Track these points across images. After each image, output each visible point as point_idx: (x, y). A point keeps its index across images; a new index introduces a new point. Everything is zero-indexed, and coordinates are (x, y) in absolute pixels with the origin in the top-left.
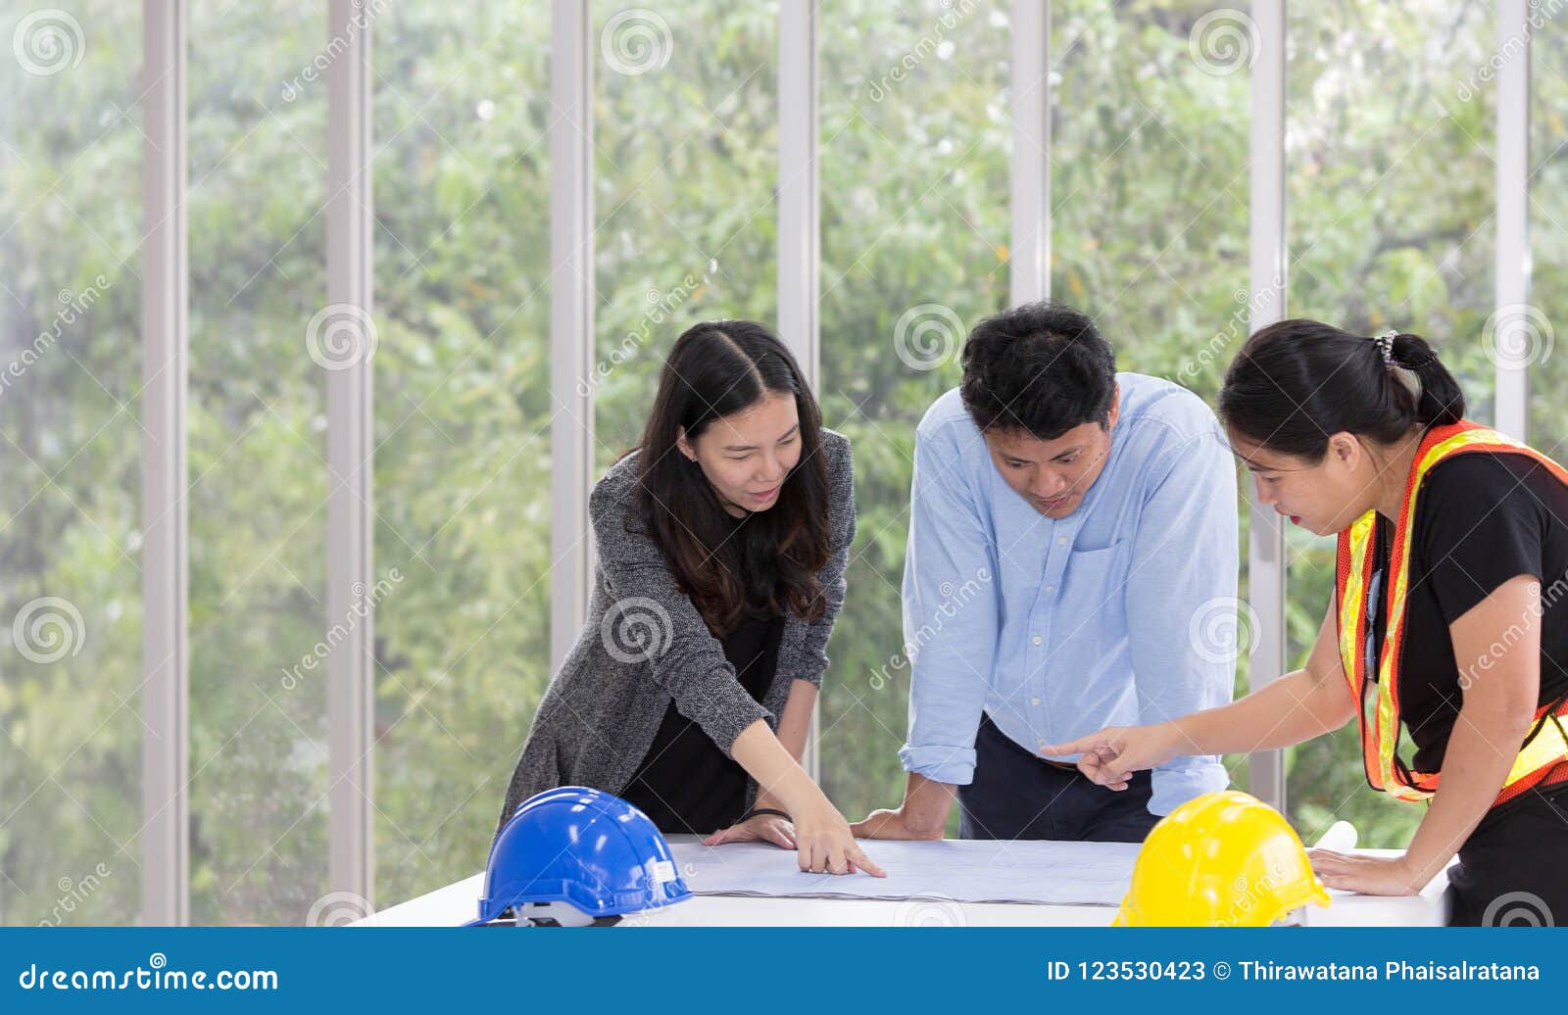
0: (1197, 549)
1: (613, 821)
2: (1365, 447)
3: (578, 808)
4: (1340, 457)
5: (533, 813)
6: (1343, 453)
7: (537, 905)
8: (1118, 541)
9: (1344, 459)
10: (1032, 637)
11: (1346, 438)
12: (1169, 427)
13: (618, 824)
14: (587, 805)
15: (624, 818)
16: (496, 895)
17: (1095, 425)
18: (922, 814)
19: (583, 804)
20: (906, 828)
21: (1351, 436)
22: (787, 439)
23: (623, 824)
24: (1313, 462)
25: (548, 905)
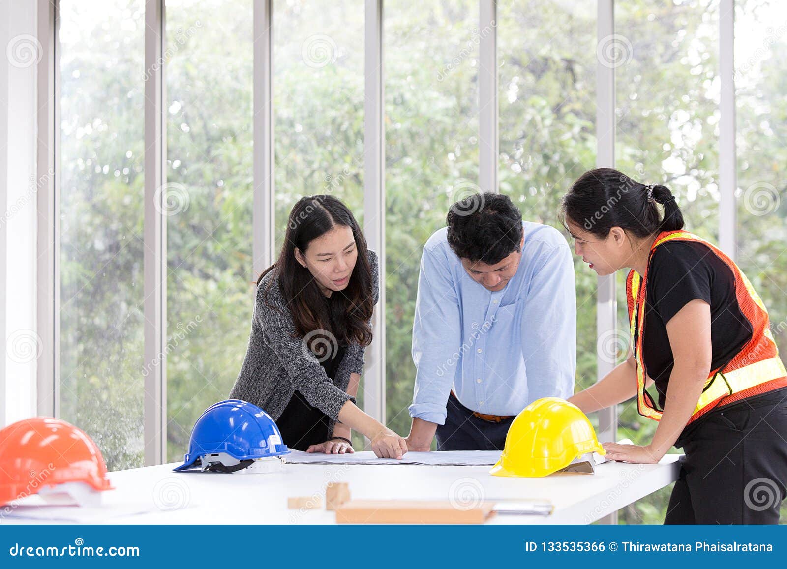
0: (555, 300)
1: (252, 416)
2: (628, 236)
3: (235, 409)
4: (615, 239)
5: (212, 412)
6: (617, 237)
7: (212, 455)
8: (519, 300)
9: (617, 240)
10: (477, 349)
11: (618, 230)
12: (544, 242)
13: (254, 418)
14: (240, 408)
15: (258, 415)
16: (193, 451)
17: (515, 252)
18: (419, 438)
19: (238, 407)
20: (410, 445)
21: (621, 229)
22: (349, 250)
23: (257, 418)
24: (600, 238)
25: (217, 455)
